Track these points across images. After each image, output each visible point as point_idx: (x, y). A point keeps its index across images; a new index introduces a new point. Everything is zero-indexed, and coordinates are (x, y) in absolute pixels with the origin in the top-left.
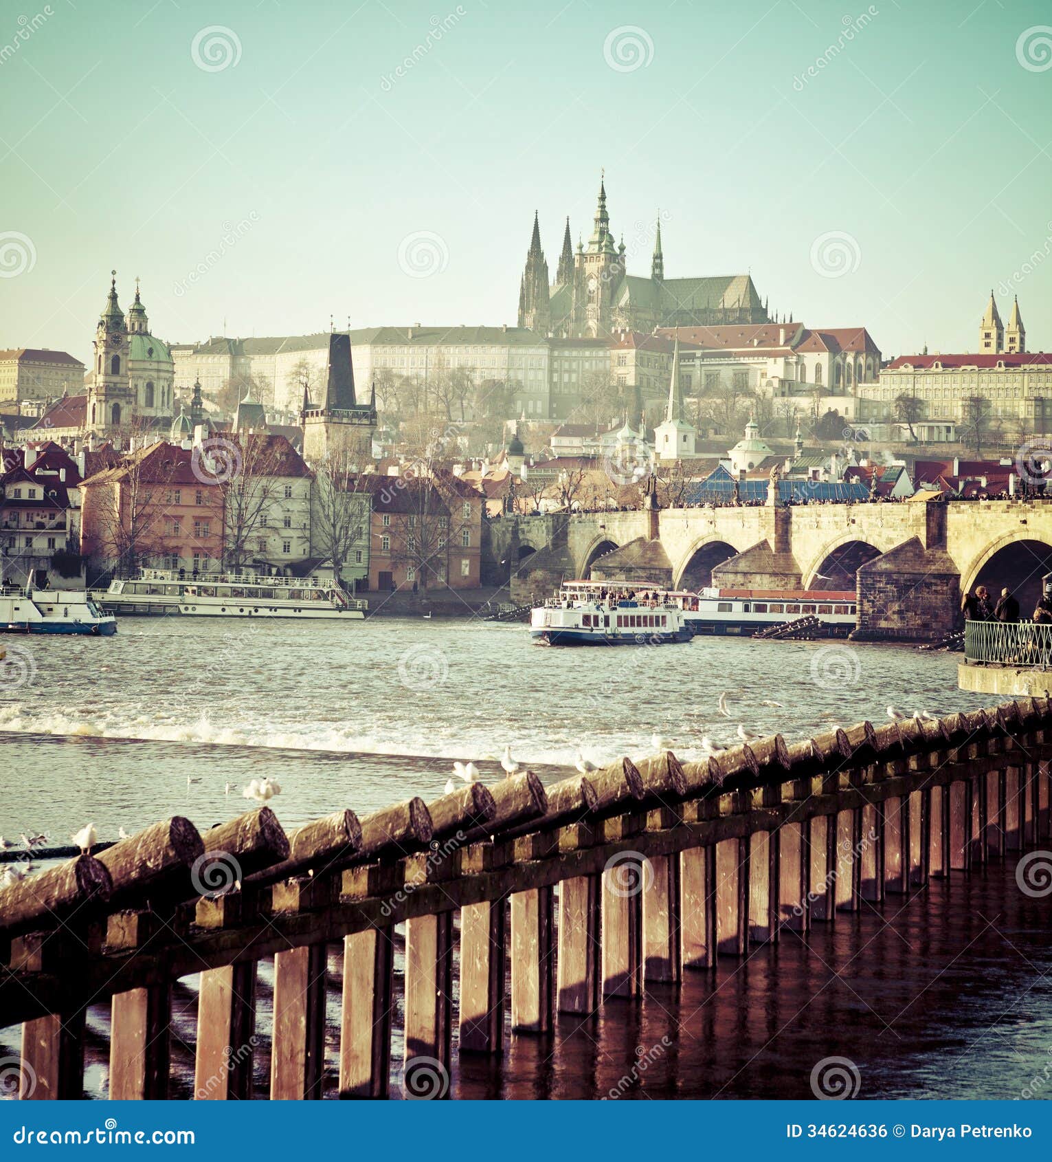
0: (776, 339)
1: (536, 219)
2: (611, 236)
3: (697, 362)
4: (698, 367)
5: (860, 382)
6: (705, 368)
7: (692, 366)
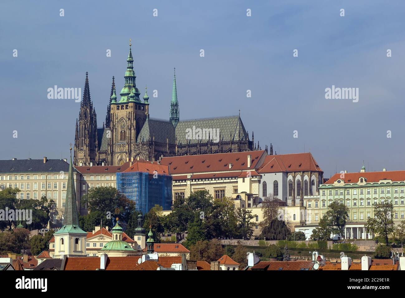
0: (244, 164)
1: (87, 79)
2: (137, 90)
3: (188, 182)
4: (189, 186)
5: (306, 195)
6: (193, 187)
7: (186, 185)
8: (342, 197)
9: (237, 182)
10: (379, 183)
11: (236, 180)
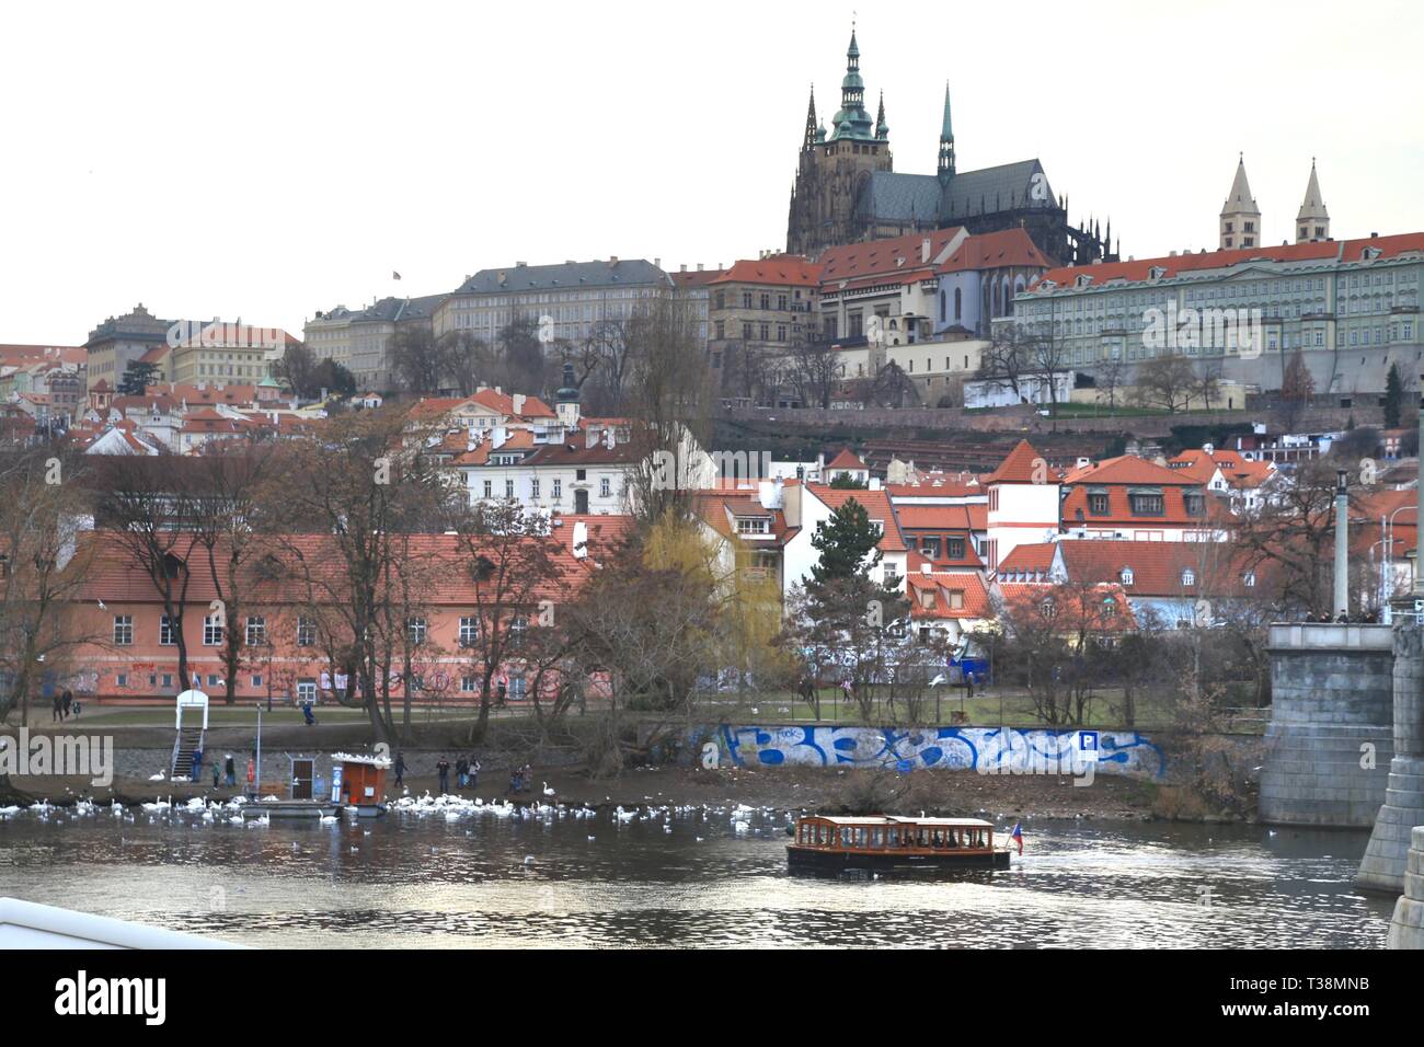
0: (920, 255)
3: (839, 299)
4: (841, 304)
5: (998, 315)
6: (848, 306)
7: (836, 303)
8: (1048, 317)
9: (899, 294)
10: (1106, 286)
11: (897, 291)
